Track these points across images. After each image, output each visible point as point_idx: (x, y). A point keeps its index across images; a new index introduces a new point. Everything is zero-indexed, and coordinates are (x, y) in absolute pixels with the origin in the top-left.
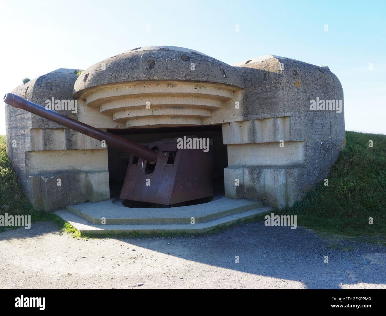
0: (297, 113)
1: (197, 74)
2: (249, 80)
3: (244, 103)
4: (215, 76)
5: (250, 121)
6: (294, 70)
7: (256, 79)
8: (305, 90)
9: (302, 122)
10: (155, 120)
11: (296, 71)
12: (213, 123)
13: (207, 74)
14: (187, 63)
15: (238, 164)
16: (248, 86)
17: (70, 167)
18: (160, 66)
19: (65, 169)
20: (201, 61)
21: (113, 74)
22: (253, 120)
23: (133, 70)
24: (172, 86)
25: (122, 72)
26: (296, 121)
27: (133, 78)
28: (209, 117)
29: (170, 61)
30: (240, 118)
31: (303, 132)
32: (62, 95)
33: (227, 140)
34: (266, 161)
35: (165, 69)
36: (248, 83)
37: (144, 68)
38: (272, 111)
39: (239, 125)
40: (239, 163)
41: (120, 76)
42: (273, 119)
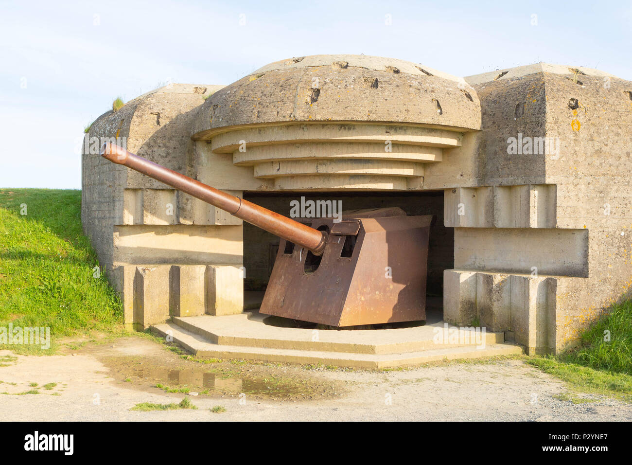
0: (572, 178)
1: (388, 111)
2: (490, 115)
3: (479, 154)
4: (420, 113)
5: (489, 189)
6: (573, 100)
7: (501, 114)
8: (591, 136)
9: (581, 195)
10: (322, 179)
11: (577, 101)
12: (426, 188)
13: (406, 110)
14: (372, 92)
15: (471, 264)
16: (488, 125)
17: (182, 254)
18: (327, 97)
19: (173, 256)
20: (398, 86)
21: (253, 109)
22: (493, 186)
23: (284, 104)
24: (347, 128)
25: (267, 106)
26: (568, 192)
27: (284, 117)
28: (420, 177)
29: (344, 90)
30: (471, 182)
31: (583, 212)
32: (174, 134)
33: (451, 219)
34: (520, 261)
35: (334, 102)
36: (488, 119)
37: (302, 102)
38: (525, 173)
39: (472, 194)
40: (473, 263)
41: (265, 113)
42: (527, 187)
